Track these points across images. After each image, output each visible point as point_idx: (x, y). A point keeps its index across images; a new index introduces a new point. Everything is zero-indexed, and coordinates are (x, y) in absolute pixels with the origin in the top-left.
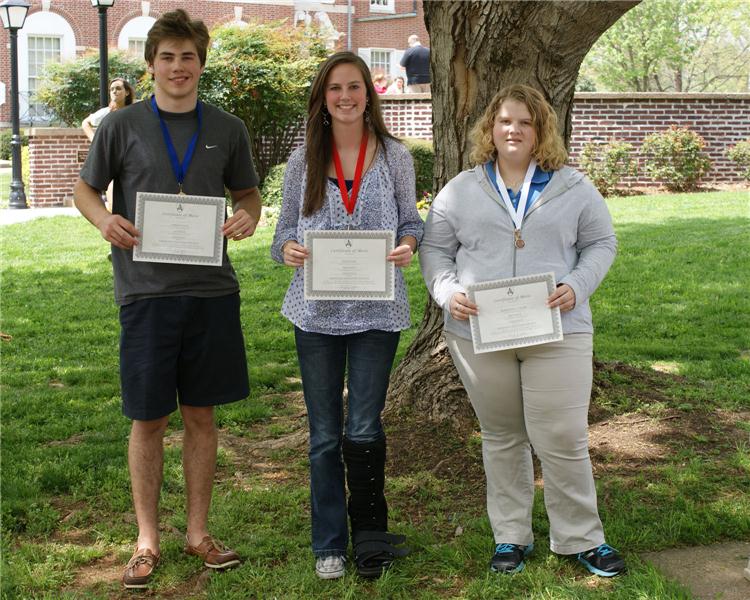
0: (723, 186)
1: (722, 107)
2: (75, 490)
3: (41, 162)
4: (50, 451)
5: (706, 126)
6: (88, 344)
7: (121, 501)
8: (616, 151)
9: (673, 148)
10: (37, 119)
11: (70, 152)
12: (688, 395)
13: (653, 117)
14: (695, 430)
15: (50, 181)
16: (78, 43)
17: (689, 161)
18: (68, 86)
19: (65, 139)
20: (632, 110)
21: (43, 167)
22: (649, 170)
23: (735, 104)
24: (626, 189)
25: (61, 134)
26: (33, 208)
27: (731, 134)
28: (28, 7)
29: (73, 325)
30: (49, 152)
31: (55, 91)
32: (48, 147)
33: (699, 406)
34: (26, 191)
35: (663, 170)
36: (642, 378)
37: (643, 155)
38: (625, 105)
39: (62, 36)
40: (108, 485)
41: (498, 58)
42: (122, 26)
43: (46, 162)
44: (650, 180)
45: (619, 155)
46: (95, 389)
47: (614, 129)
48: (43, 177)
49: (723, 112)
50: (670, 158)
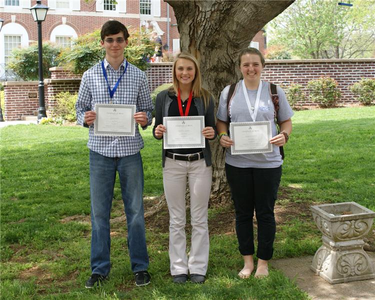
0: (348, 105)
1: (346, 66)
2: (21, 242)
3: (10, 98)
4: (10, 226)
5: (339, 75)
6: (30, 181)
7: (41, 245)
8: (294, 88)
9: (322, 86)
10: (9, 77)
11: (24, 93)
12: (301, 196)
13: (312, 72)
14: (302, 211)
15: (15, 108)
16: (30, 39)
17: (330, 93)
18: (23, 61)
19: (22, 87)
20: (302, 68)
21: (11, 101)
22: (311, 98)
23: (353, 65)
24: (300, 107)
25: (20, 84)
26: (6, 121)
27: (352, 79)
28: (3, 22)
29: (23, 173)
30: (14, 93)
31: (17, 63)
32: (13, 91)
33: (305, 201)
34: (3, 113)
35: (317, 97)
36: (281, 189)
37: (308, 90)
38: (299, 66)
39: (22, 35)
40: (35, 239)
41: (209, 45)
42: (52, 30)
43: (13, 98)
44: (311, 102)
45: (295, 90)
46: (32, 201)
47: (294, 77)
48: (11, 105)
49: (347, 68)
50: (321, 91)
